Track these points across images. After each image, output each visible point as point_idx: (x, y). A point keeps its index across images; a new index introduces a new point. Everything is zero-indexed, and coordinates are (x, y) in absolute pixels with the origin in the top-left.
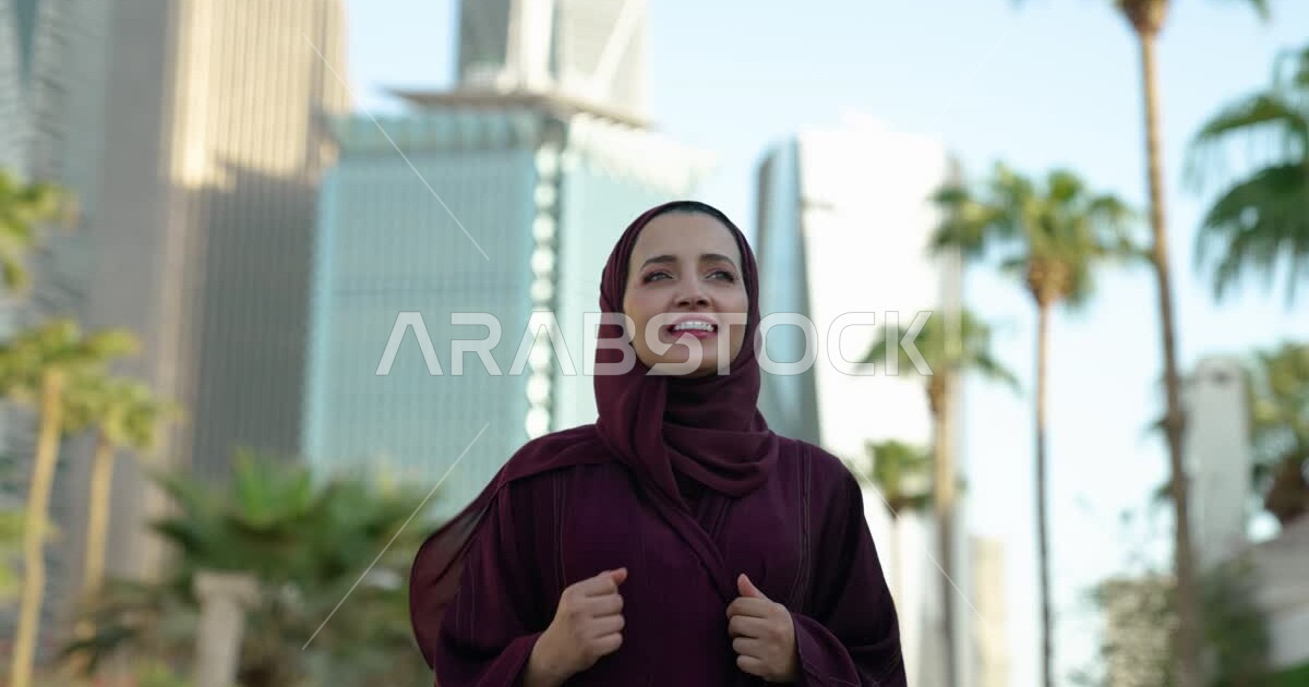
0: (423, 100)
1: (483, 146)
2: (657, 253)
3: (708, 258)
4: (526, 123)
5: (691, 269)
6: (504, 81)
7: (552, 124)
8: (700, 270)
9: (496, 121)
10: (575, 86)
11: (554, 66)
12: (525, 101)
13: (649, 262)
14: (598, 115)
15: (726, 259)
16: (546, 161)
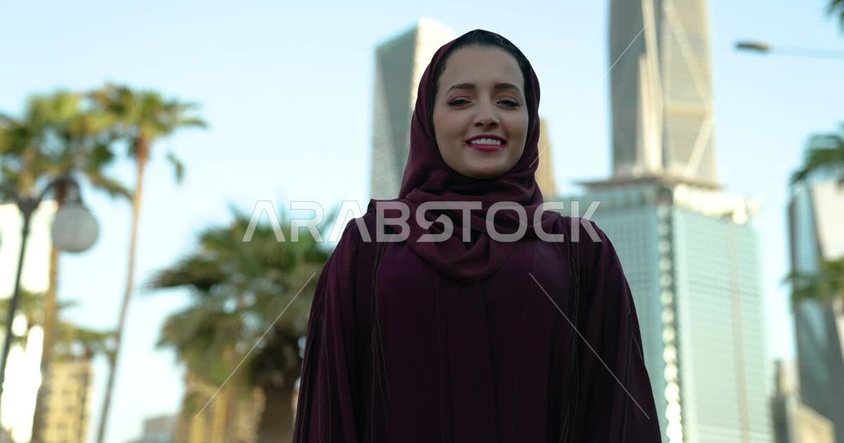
0: (594, 186)
1: (627, 206)
2: (460, 81)
3: (500, 88)
4: (650, 192)
5: (485, 97)
6: (637, 170)
7: (664, 191)
8: (493, 97)
9: (633, 193)
10: (676, 169)
11: (665, 161)
12: (649, 180)
13: (453, 88)
14: (691, 184)
15: (512, 86)
16: (662, 211)
